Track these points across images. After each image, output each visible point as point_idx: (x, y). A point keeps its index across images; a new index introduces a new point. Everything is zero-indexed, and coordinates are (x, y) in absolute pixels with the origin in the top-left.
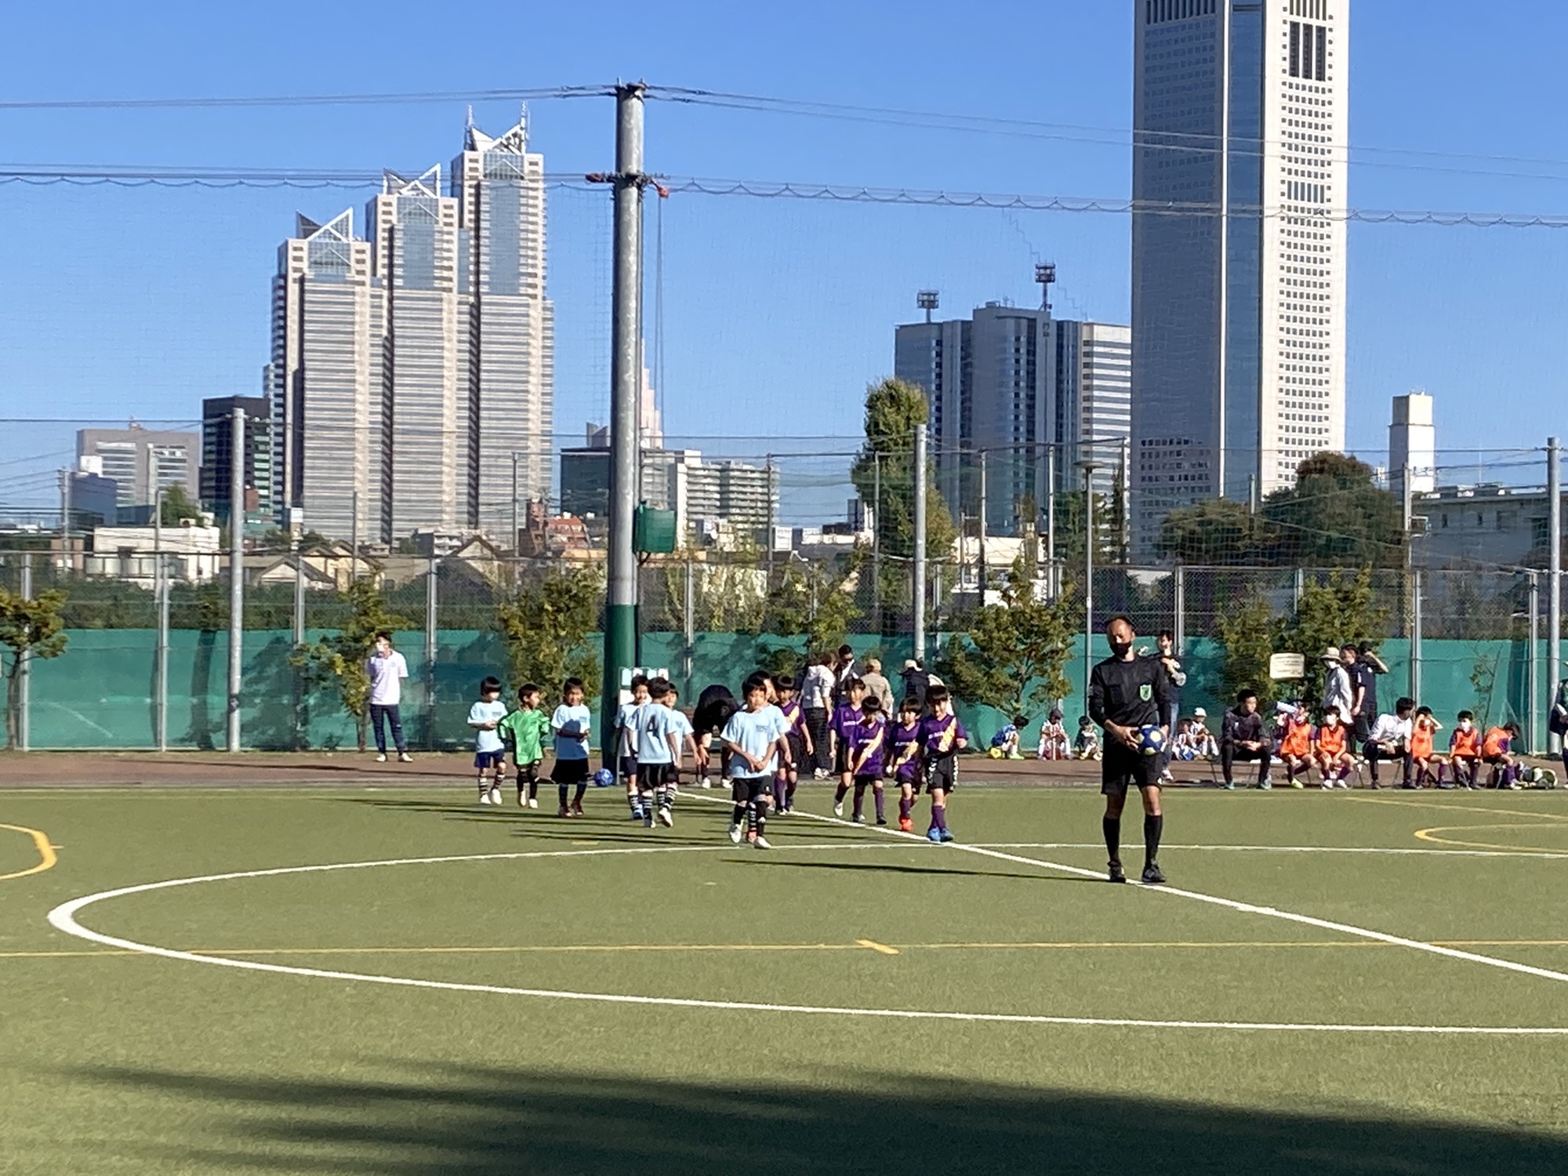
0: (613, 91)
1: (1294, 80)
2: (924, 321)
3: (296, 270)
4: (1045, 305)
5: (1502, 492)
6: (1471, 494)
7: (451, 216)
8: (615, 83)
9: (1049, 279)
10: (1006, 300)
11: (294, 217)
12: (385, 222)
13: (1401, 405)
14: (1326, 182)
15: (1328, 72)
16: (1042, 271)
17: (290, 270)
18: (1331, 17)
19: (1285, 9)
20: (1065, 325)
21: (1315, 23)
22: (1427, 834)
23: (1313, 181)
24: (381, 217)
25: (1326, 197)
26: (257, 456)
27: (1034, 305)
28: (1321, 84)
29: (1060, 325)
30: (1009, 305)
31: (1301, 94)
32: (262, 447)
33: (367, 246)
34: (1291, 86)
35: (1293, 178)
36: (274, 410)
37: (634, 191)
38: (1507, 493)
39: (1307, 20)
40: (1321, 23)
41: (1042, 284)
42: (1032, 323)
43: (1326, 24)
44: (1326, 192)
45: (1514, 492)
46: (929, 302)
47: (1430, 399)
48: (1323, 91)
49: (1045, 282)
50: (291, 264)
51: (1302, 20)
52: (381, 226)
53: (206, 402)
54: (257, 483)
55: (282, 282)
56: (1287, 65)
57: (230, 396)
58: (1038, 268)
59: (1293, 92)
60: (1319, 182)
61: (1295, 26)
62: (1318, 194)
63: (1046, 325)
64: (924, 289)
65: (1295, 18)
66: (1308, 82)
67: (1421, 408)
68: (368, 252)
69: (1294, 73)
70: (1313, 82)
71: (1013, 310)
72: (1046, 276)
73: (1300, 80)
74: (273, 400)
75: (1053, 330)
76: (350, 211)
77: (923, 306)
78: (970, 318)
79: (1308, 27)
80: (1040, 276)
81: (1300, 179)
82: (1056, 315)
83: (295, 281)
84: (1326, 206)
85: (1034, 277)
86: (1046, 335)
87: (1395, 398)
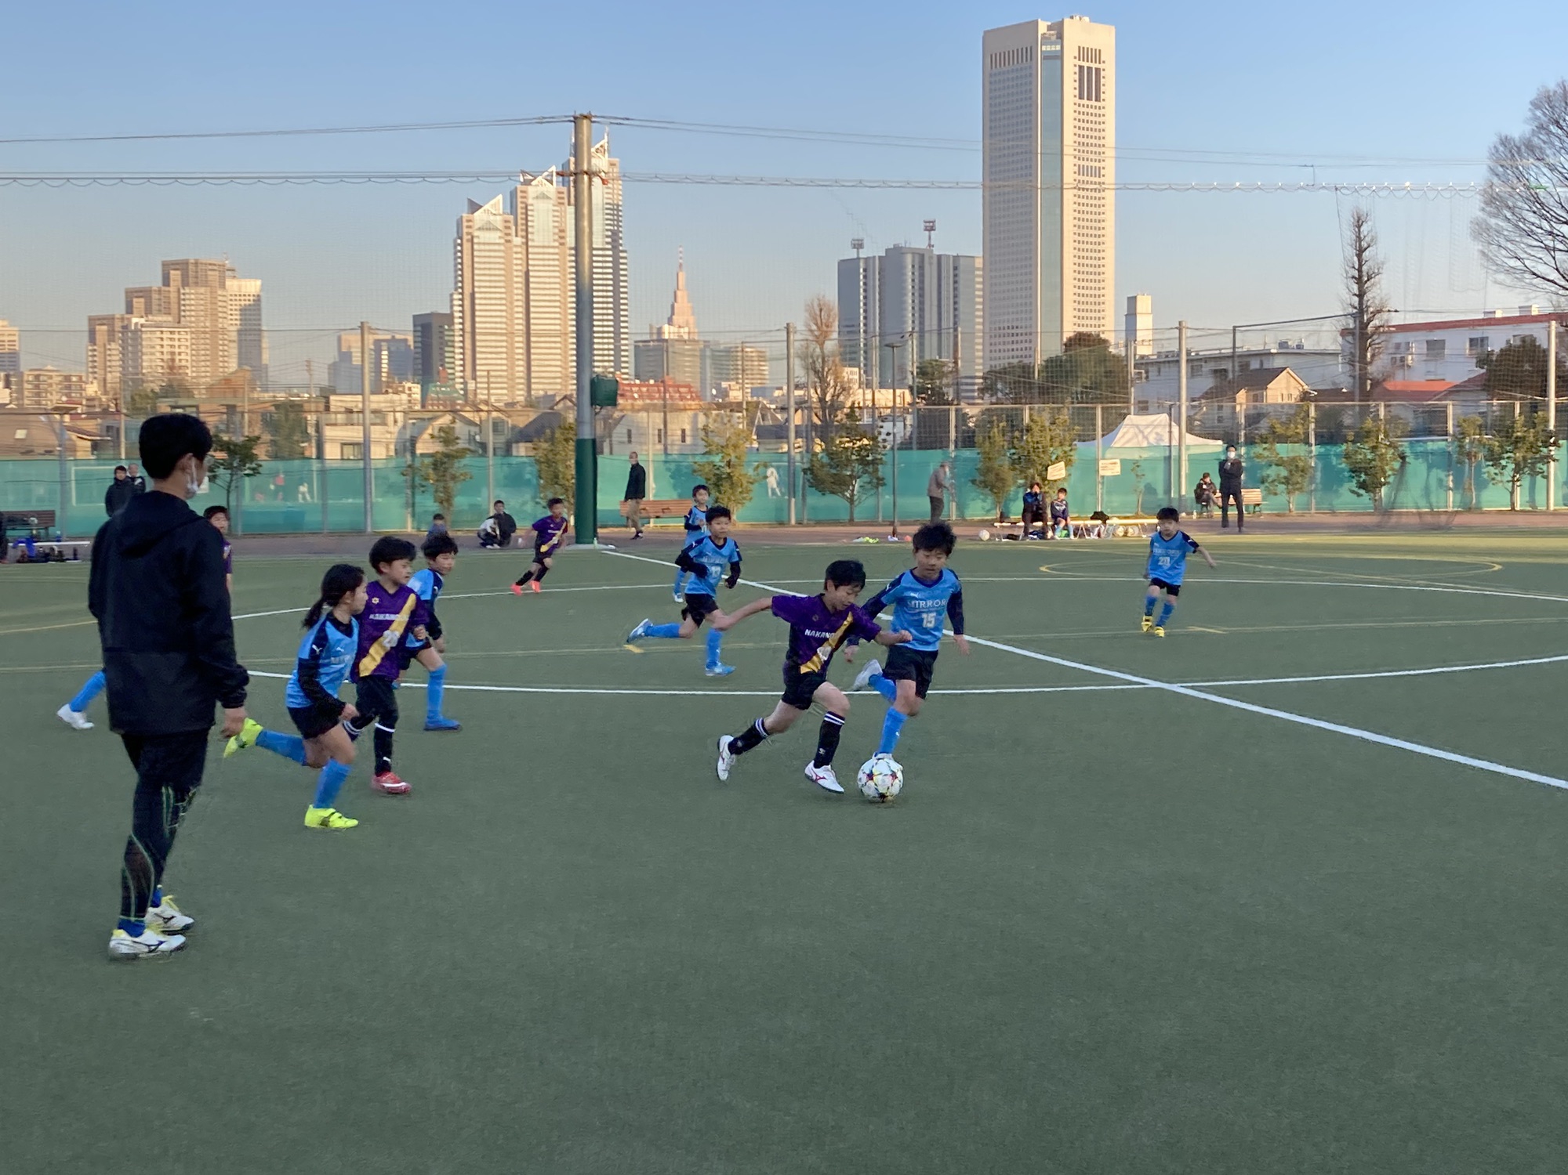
0: (572, 119)
1: (1082, 102)
2: (855, 256)
3: (468, 234)
4: (930, 245)
5: (1193, 354)
6: (1155, 357)
7: (563, 198)
8: (573, 114)
9: (932, 229)
10: (906, 243)
11: (466, 203)
12: (522, 203)
13: (1132, 301)
14: (1102, 164)
15: (1102, 96)
16: (928, 224)
17: (464, 234)
18: (1104, 62)
19: (1075, 58)
20: (943, 258)
21: (1094, 66)
22: (1047, 568)
23: (1094, 164)
24: (519, 200)
25: (1102, 173)
26: (447, 349)
27: (924, 245)
28: (1098, 104)
29: (939, 257)
30: (908, 246)
31: (1085, 110)
32: (450, 344)
33: (511, 218)
34: (1079, 105)
35: (1081, 163)
36: (457, 321)
37: (586, 177)
38: (1197, 355)
39: (1089, 64)
40: (1097, 65)
41: (927, 233)
42: (922, 256)
43: (1101, 66)
44: (1102, 171)
45: (1201, 353)
46: (858, 245)
47: (1150, 297)
48: (1100, 108)
49: (929, 231)
50: (465, 230)
51: (1085, 64)
52: (520, 205)
53: (415, 317)
54: (447, 365)
55: (459, 241)
56: (1077, 92)
57: (428, 312)
58: (926, 222)
59: (1082, 109)
60: (1097, 164)
61: (1081, 68)
62: (1097, 172)
63: (931, 258)
64: (856, 237)
65: (1082, 63)
66: (1090, 103)
67: (1144, 304)
68: (512, 222)
69: (1081, 97)
70: (1093, 103)
71: (910, 248)
72: (930, 227)
73: (1085, 102)
74: (457, 315)
75: (935, 261)
76: (500, 197)
77: (854, 248)
78: (884, 255)
79: (1089, 69)
80: (926, 227)
81: (1085, 163)
82: (936, 252)
83: (468, 240)
84: (1102, 179)
85: (923, 227)
86: (931, 264)
87: (1129, 298)
